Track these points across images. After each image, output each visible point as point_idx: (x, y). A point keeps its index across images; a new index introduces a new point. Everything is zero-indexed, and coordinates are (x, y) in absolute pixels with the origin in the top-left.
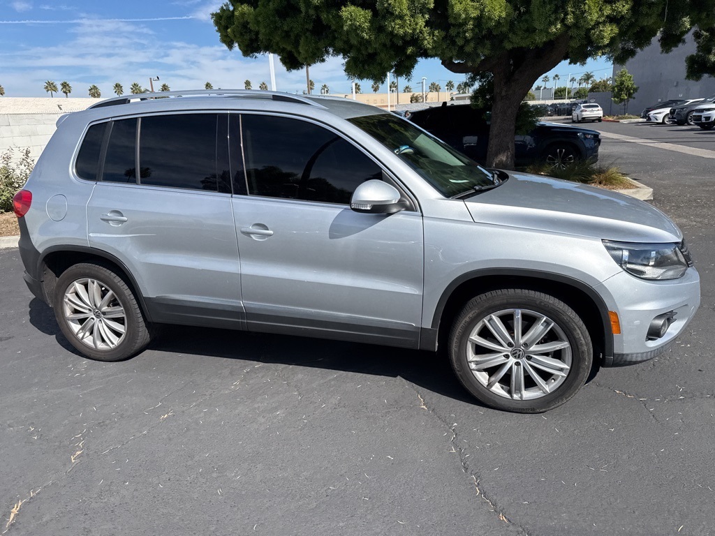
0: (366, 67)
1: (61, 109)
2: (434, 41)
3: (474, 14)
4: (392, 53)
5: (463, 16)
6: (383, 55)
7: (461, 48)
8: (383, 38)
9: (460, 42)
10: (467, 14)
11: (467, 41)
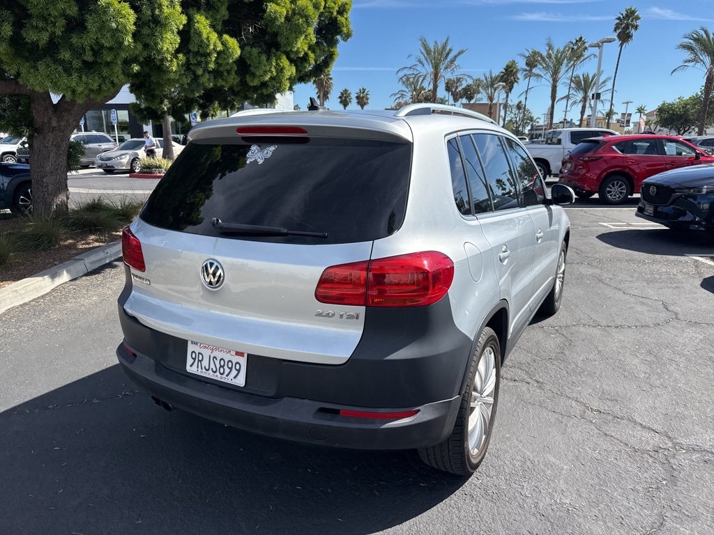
0: (84, 78)
3: (220, 48)
5: (212, 47)
9: (200, 72)
10: (215, 45)
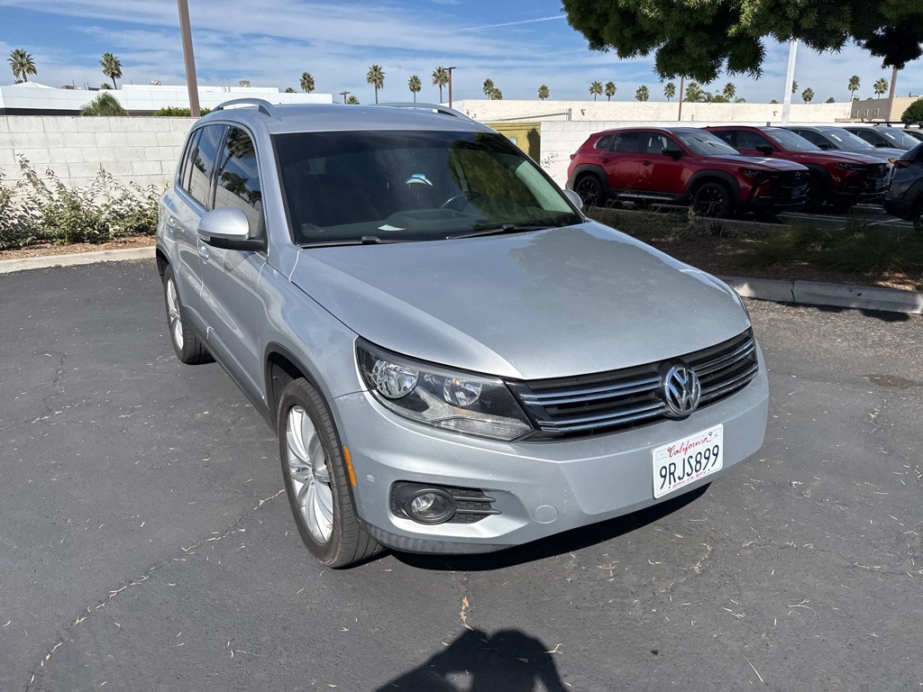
1: (583, 114)
2: (755, 15)
4: (706, 36)
6: (687, 40)
7: (796, 22)
8: (675, 14)
11: (803, 12)
